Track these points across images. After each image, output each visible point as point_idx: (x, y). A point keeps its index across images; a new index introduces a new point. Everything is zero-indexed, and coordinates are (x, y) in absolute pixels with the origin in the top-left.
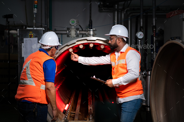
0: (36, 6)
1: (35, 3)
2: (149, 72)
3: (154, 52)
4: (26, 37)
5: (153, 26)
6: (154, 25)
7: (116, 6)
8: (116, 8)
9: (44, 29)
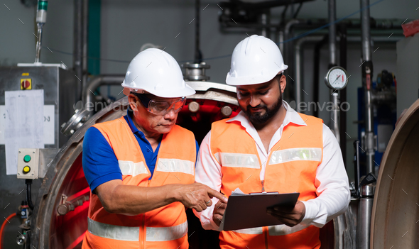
0: (43, 4)
2: (365, 188)
3: (367, 132)
4: (12, 87)
5: (365, 62)
6: (367, 59)
7: (264, 17)
8: (264, 22)
9: (64, 67)
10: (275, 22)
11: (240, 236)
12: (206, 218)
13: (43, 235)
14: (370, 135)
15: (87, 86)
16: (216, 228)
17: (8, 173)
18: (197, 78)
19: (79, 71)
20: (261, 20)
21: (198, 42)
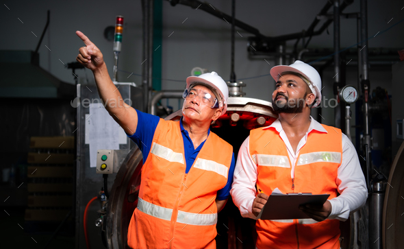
0: (119, 37)
1: (117, 31)
2: (377, 185)
3: (365, 135)
5: (363, 81)
6: (366, 78)
7: (281, 48)
8: (281, 51)
9: (134, 85)
10: (289, 51)
11: (274, 224)
12: (244, 208)
13: (116, 218)
14: (368, 137)
15: (152, 99)
16: (253, 217)
17: (91, 166)
18: (235, 94)
19: (146, 88)
20: (279, 50)
21: (233, 66)
